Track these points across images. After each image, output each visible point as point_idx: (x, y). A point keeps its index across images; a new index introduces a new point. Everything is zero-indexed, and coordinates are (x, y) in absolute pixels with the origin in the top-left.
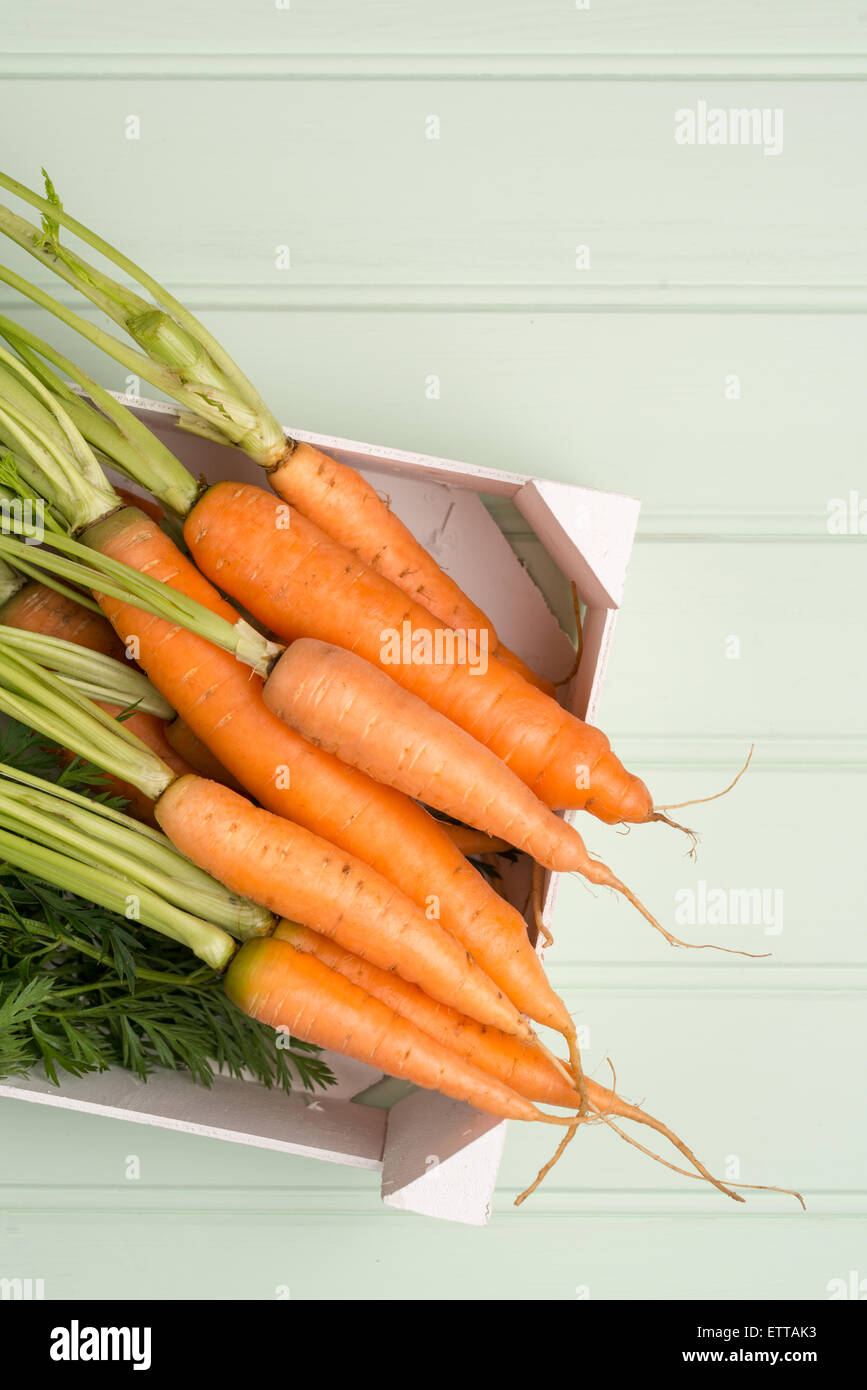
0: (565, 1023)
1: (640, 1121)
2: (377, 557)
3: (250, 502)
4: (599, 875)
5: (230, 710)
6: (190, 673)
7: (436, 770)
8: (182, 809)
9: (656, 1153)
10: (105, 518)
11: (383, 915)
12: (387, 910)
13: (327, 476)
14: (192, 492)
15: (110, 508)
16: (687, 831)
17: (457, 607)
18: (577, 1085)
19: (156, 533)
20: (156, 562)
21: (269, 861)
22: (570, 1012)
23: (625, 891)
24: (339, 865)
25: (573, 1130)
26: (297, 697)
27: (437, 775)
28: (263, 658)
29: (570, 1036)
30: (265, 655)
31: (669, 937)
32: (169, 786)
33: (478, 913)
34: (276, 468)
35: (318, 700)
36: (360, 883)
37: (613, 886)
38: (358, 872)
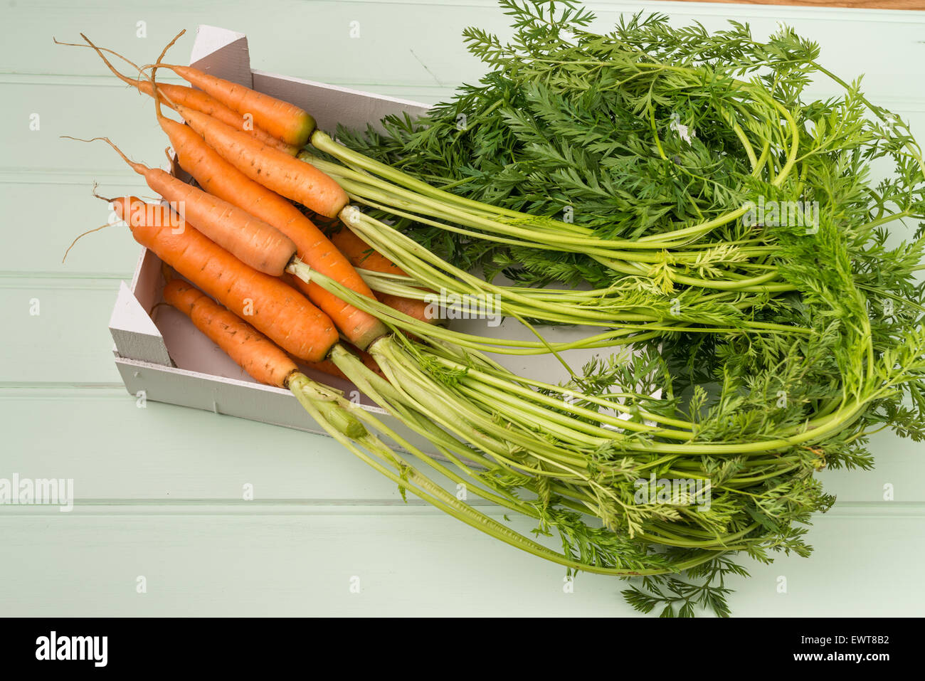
0: (162, 120)
1: (128, 78)
2: (247, 339)
3: (304, 345)
4: (140, 169)
5: (315, 248)
6: (334, 264)
7: (214, 208)
8: (335, 196)
9: (122, 60)
10: (375, 340)
11: (242, 151)
12: (240, 153)
13: (270, 369)
14: (334, 353)
15: (374, 345)
16: (97, 196)
17: (210, 323)
18: (156, 89)
19: (351, 333)
20: (350, 316)
21: (293, 174)
22: (160, 126)
23: (128, 161)
24: (263, 173)
25: (159, 61)
26: (280, 241)
27: (214, 206)
28: (296, 264)
29: (160, 115)
30: (296, 265)
31: (108, 141)
32: (341, 210)
33: (200, 161)
34: (294, 371)
35: (269, 238)
36: (253, 164)
37: (133, 163)
38: (253, 171)
